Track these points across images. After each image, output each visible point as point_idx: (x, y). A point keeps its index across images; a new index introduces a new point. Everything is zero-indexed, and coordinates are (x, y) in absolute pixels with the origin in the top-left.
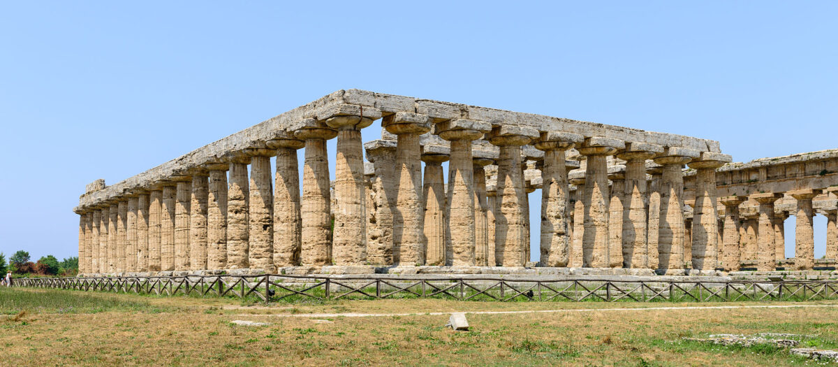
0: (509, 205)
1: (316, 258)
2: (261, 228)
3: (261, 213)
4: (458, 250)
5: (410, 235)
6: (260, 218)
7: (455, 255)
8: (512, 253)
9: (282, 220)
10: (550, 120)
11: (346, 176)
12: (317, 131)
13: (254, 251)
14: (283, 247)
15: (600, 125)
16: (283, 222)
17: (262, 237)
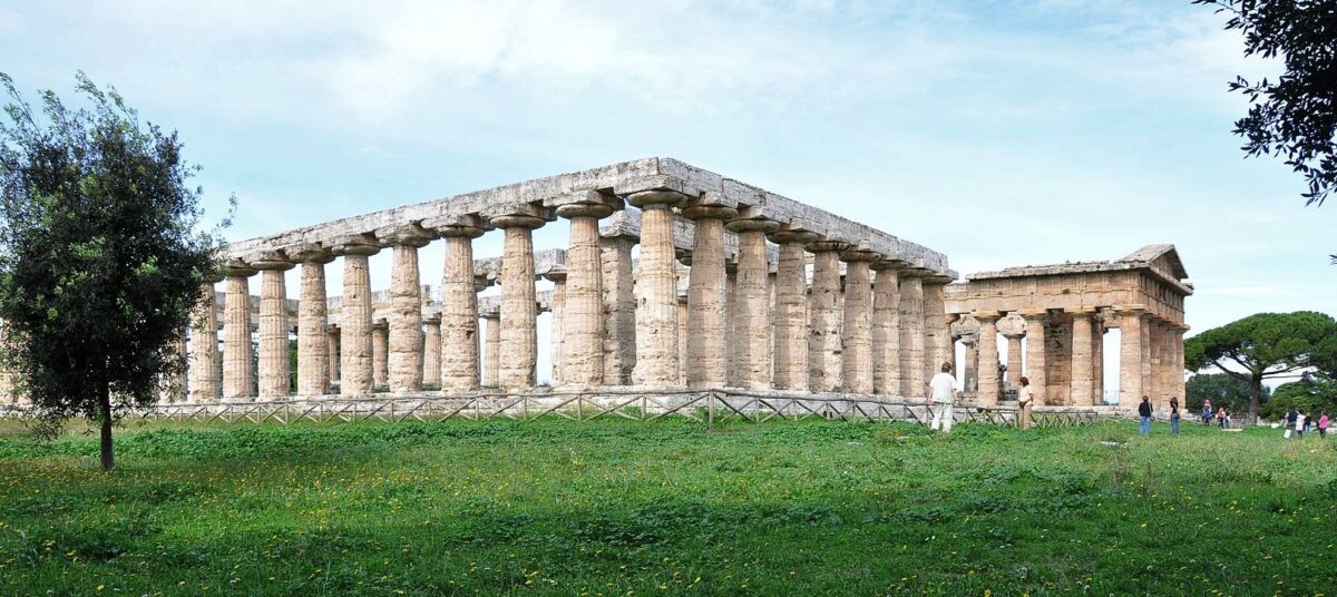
0: (796, 315)
1: (591, 375)
2: (464, 335)
3: (464, 316)
4: (756, 368)
5: (719, 348)
6: (462, 322)
7: (752, 375)
8: (800, 374)
9: (517, 324)
10: (829, 217)
11: (659, 269)
12: (597, 207)
13: (453, 367)
14: (519, 361)
15: (866, 227)
16: (518, 328)
17: (465, 347)
